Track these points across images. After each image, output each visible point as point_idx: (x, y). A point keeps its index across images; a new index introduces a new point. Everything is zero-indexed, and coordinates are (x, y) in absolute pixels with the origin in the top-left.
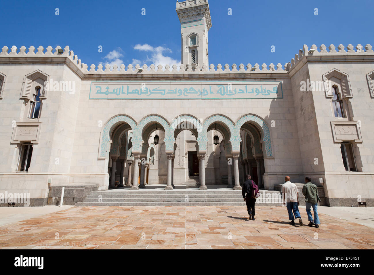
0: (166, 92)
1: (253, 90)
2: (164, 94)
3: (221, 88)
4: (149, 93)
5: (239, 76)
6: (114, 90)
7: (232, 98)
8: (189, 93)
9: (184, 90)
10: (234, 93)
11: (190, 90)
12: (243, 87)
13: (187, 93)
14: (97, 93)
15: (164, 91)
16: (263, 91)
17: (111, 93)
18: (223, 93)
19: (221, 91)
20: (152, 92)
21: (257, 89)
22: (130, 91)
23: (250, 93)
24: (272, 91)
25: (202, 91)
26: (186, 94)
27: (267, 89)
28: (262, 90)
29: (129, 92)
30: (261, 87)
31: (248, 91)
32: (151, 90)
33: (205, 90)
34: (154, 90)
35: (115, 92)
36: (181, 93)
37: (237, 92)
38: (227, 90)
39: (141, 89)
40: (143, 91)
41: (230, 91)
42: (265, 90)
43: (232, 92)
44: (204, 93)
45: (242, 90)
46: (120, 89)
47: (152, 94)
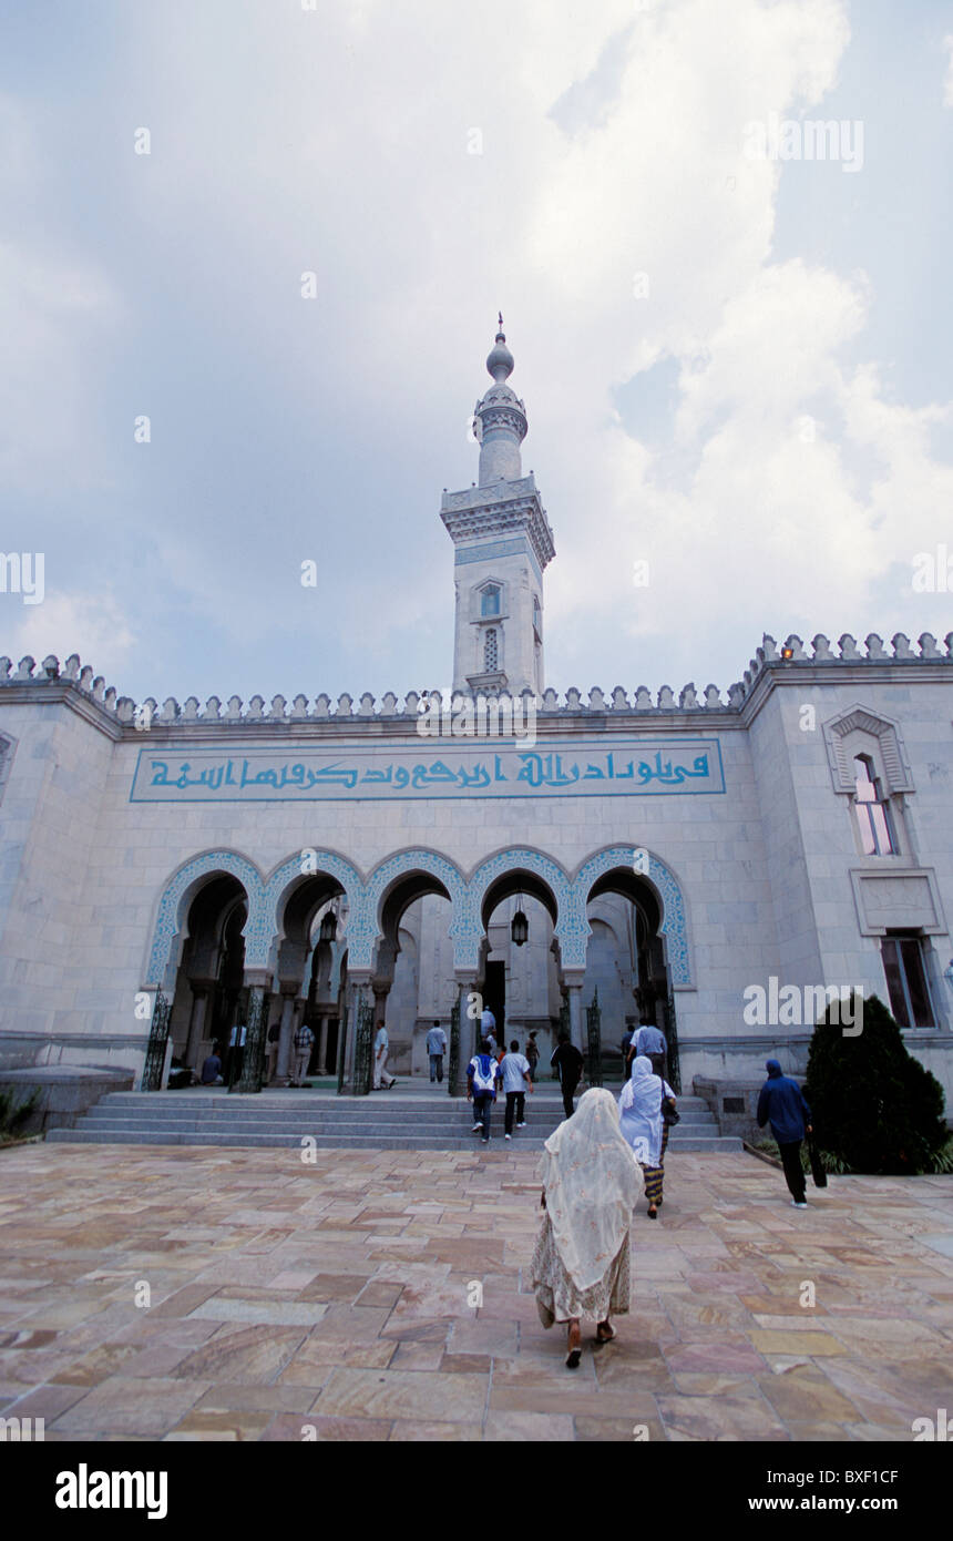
0: (361, 776)
1: (630, 767)
2: (353, 784)
3: (530, 765)
4: (307, 781)
5: (588, 723)
6: (203, 775)
7: (566, 793)
8: (430, 779)
9: (414, 772)
10: (571, 776)
11: (433, 770)
12: (599, 759)
13: (424, 779)
14: (155, 782)
15: (354, 773)
16: (664, 770)
17: (193, 783)
18: (535, 780)
19: (530, 774)
20: (316, 777)
21: (644, 766)
22: (251, 776)
23: (624, 776)
24: (691, 769)
25: (471, 774)
26: (420, 782)
27: (674, 766)
28: (659, 767)
29: (247, 778)
30: (658, 757)
31: (617, 771)
32: (314, 771)
33: (481, 768)
34: (324, 772)
35: (207, 778)
36: (405, 782)
37: (581, 776)
38: (550, 768)
39: (284, 771)
40: (290, 776)
41: (559, 771)
42: (668, 767)
43: (564, 777)
44: (477, 779)
45: (597, 769)
46: (221, 770)
47: (317, 787)
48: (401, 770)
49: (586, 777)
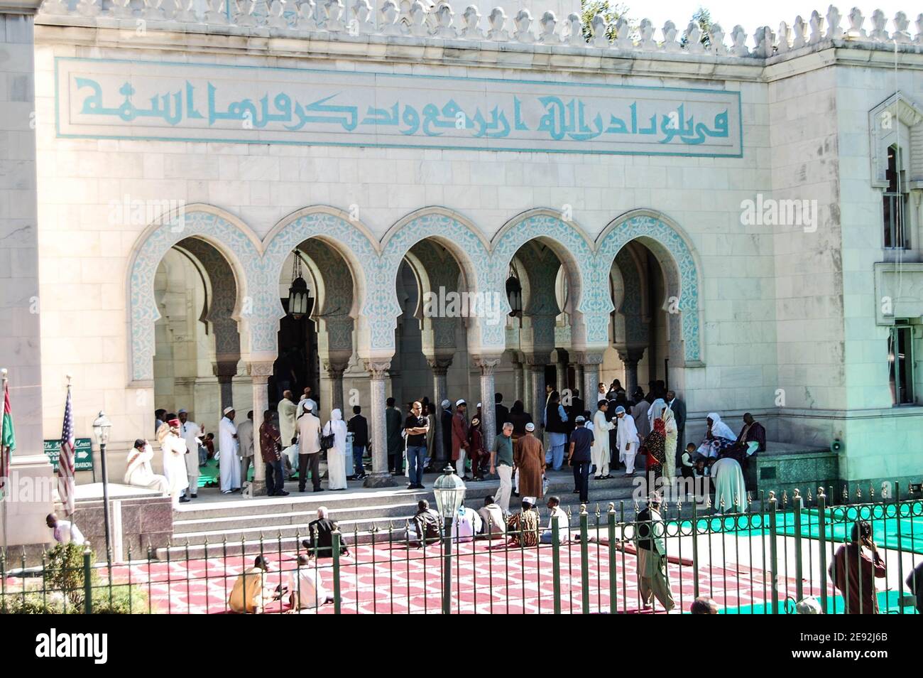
0: (360, 118)
1: (653, 121)
2: (353, 126)
3: (552, 110)
4: (295, 120)
5: (614, 64)
6: (154, 101)
7: (588, 149)
8: (443, 123)
9: (424, 113)
10: (594, 129)
11: (445, 112)
12: (623, 111)
13: (438, 124)
17: (142, 112)
19: (552, 122)
20: (307, 113)
21: (667, 121)
22: (221, 107)
23: (643, 131)
24: (712, 128)
25: (489, 120)
26: (432, 127)
27: (695, 122)
28: (681, 124)
29: (217, 110)
30: (680, 111)
31: (640, 125)
32: (303, 105)
33: (499, 111)
34: (315, 106)
35: (161, 107)
36: (414, 125)
37: (605, 129)
38: (572, 118)
39: (264, 101)
40: (272, 110)
41: (581, 121)
42: (690, 123)
43: (587, 129)
44: (495, 126)
45: (620, 122)
46: (178, 96)
47: (309, 126)
48: (409, 110)
49: (609, 130)
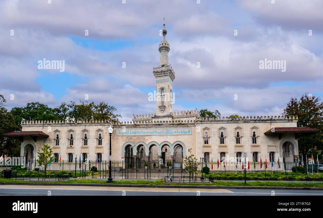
1: (180, 131)
2: (145, 134)
4: (139, 133)
5: (175, 126)
7: (172, 135)
11: (155, 132)
12: (176, 130)
13: (154, 133)
14: (119, 133)
15: (145, 132)
17: (124, 133)
19: (167, 132)
21: (182, 131)
24: (188, 132)
25: (160, 132)
27: (186, 131)
28: (184, 131)
29: (131, 133)
30: (184, 130)
31: (178, 132)
34: (141, 132)
38: (170, 132)
39: (136, 132)
41: (171, 132)
42: (185, 131)
44: (160, 133)
45: (176, 132)
46: (127, 132)
47: (140, 134)
48: (151, 132)
49: (174, 133)
